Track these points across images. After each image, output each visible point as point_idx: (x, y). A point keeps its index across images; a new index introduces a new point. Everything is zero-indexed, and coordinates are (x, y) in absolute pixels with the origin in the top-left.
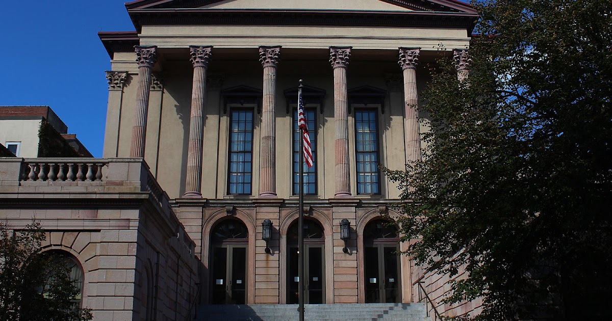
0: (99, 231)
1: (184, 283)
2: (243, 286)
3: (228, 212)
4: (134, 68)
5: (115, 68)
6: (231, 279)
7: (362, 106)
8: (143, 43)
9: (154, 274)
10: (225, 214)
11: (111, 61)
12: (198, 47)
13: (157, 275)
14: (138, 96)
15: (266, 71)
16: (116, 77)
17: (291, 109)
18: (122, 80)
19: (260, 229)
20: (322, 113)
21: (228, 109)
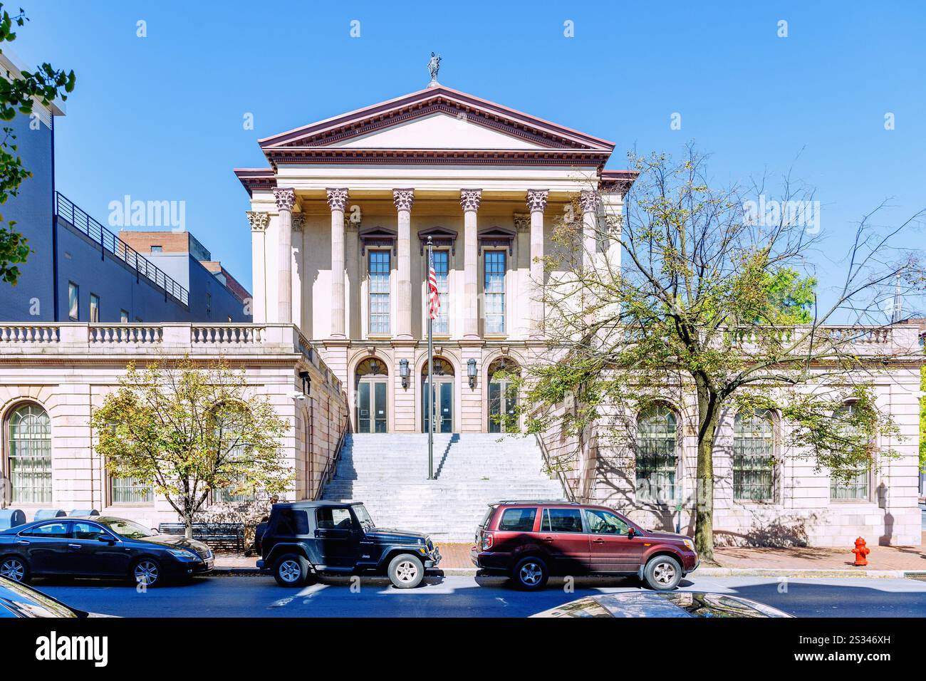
0: (263, 385)
1: (334, 418)
2: (384, 416)
3: (370, 351)
4: (273, 209)
5: (256, 208)
6: (374, 411)
7: (492, 247)
8: (281, 184)
9: (310, 415)
10: (367, 354)
11: (251, 200)
12: (335, 189)
13: (312, 416)
14: (280, 240)
15: (400, 214)
16: (258, 217)
17: (425, 251)
18: (263, 221)
19: (398, 367)
20: (453, 255)
21: (366, 251)
